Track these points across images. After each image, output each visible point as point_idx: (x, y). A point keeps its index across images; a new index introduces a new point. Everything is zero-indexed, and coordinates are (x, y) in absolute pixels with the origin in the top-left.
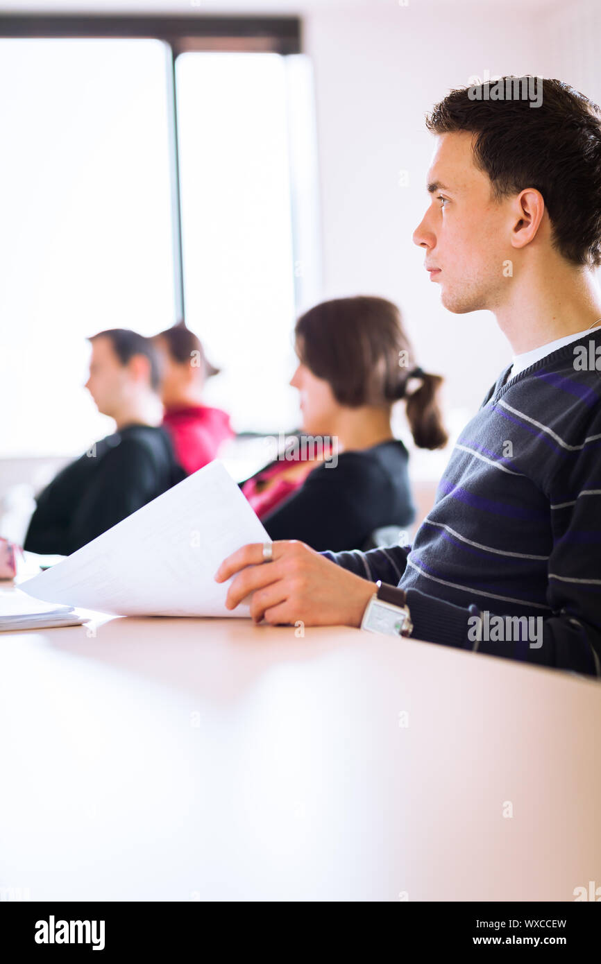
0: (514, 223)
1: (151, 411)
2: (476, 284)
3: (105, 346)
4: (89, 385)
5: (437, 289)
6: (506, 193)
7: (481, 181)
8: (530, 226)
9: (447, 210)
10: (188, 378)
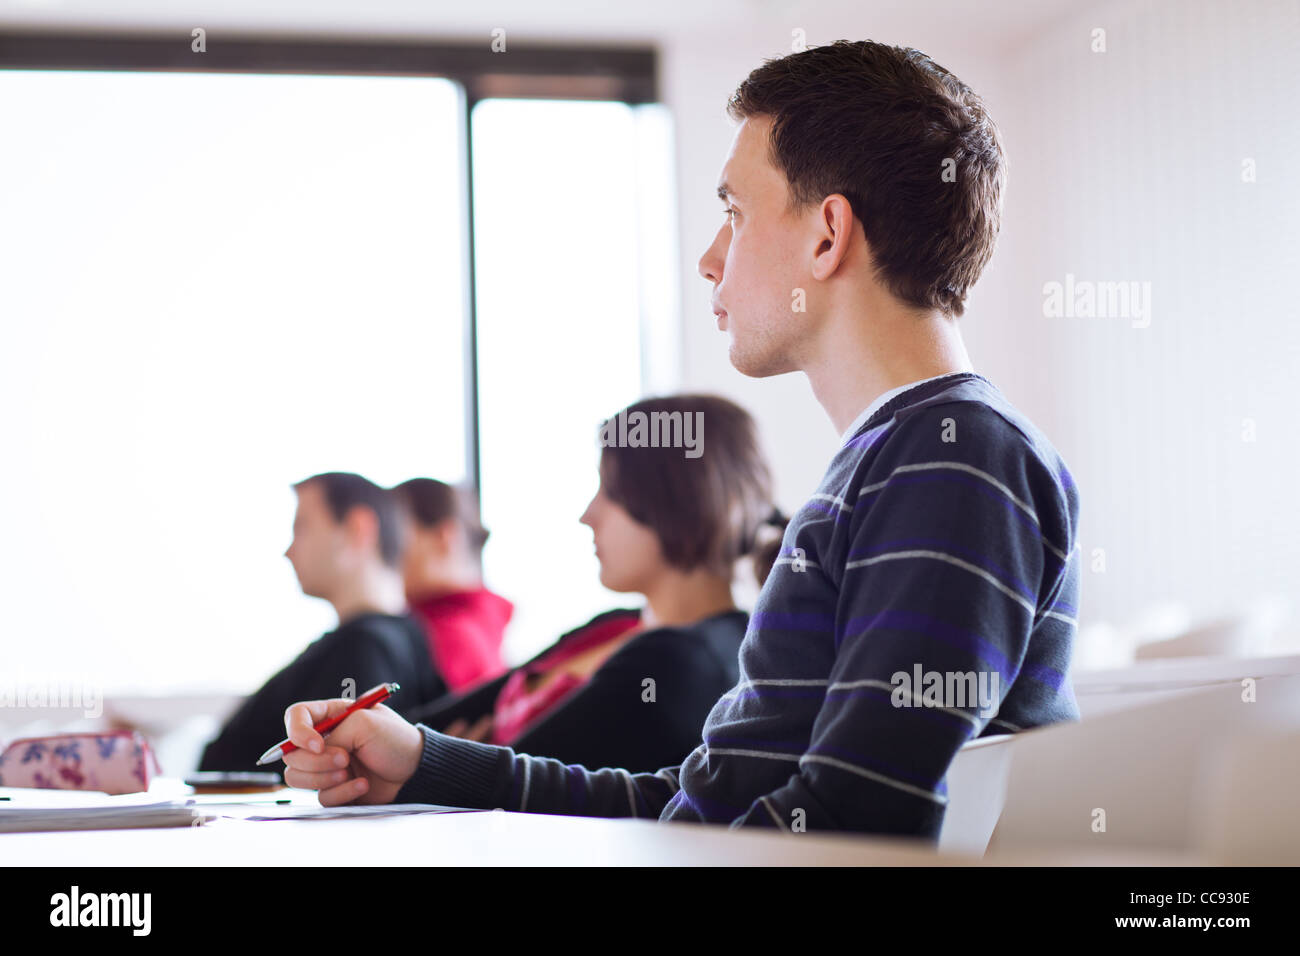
0: (815, 244)
1: (387, 594)
2: (766, 331)
3: (314, 496)
4: (290, 554)
5: (726, 340)
6: (806, 201)
7: (777, 182)
8: (832, 248)
9: (736, 225)
10: (442, 550)
